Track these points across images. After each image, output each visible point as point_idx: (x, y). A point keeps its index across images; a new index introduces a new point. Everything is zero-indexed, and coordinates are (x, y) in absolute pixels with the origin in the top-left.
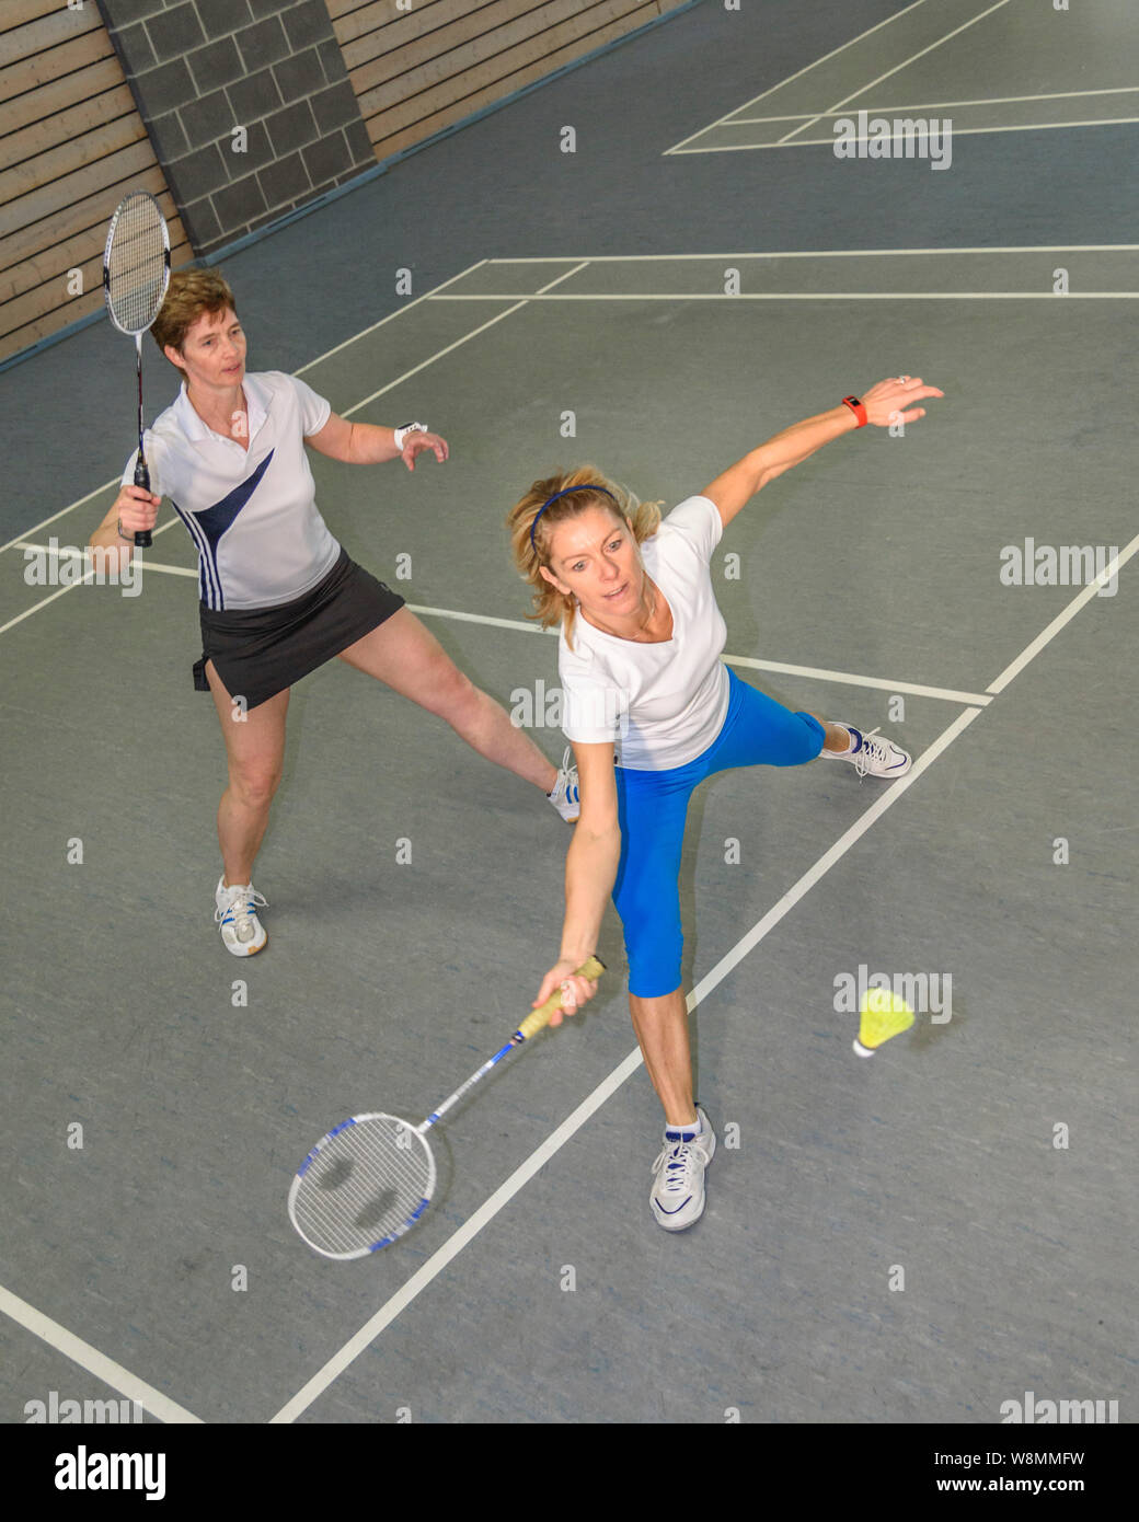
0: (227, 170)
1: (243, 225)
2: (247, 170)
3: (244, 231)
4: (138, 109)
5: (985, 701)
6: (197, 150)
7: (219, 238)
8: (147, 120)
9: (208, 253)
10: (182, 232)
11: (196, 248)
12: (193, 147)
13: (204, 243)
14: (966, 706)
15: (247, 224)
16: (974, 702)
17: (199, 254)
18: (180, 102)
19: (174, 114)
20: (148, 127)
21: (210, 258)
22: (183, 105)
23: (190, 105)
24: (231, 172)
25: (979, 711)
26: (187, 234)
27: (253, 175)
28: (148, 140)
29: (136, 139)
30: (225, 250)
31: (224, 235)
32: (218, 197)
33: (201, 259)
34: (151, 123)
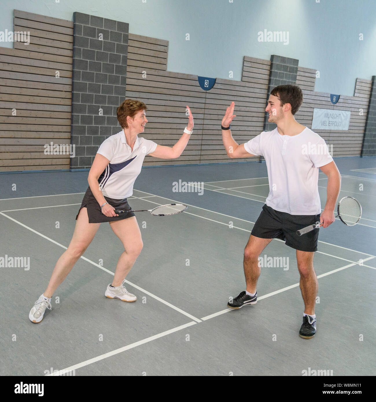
0: (85, 154)
1: (84, 166)
2: (90, 155)
3: (84, 168)
4: (71, 132)
5: (199, 321)
6: (80, 146)
7: (77, 167)
8: (72, 135)
9: (73, 169)
10: (69, 162)
11: (71, 167)
12: (80, 145)
13: (73, 166)
14: (193, 320)
15: (85, 167)
16: (195, 320)
17: (71, 168)
18: (81, 135)
19: (79, 136)
20: (71, 137)
21: (73, 170)
22: (81, 136)
23: (83, 136)
24: (86, 154)
25: (196, 323)
26: (70, 163)
27: (91, 157)
28: (70, 139)
29: (67, 138)
30: (77, 170)
31: (79, 167)
32: (81, 158)
33: (71, 169)
34: (72, 136)
